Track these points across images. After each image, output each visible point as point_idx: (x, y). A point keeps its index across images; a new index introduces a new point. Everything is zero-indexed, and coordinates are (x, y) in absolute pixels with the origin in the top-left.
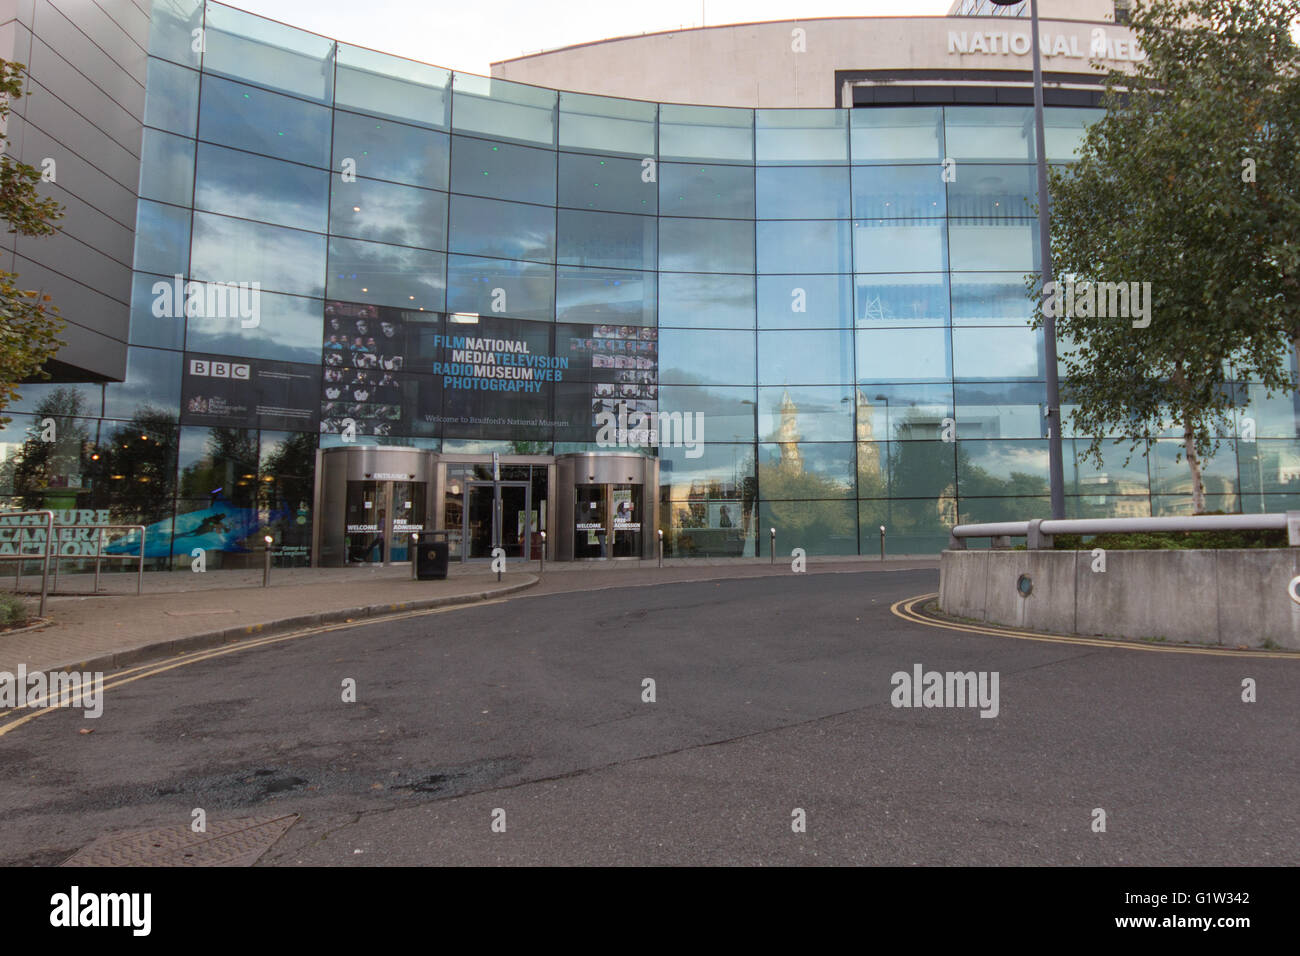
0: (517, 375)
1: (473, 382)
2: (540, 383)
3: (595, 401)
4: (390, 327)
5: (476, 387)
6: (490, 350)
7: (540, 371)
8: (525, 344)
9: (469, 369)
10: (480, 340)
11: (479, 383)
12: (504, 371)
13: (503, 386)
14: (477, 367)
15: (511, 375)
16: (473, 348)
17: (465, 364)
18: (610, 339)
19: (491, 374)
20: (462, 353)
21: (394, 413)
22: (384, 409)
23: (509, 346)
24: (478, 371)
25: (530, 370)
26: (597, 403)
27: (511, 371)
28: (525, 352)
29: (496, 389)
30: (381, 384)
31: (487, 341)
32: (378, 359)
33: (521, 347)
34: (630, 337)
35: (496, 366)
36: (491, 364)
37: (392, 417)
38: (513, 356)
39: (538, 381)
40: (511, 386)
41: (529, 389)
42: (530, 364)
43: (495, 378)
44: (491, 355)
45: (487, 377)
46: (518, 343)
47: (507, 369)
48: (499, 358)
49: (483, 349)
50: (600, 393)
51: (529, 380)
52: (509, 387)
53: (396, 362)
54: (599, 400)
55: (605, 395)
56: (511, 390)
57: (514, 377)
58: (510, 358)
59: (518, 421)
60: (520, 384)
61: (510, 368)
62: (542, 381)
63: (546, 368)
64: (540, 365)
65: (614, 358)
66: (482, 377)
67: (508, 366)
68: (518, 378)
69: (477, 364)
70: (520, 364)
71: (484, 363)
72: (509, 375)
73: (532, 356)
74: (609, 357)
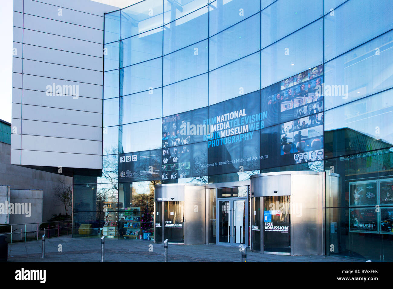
0: (240, 131)
1: (220, 141)
5: (221, 144)
6: (228, 120)
7: (252, 125)
8: (244, 110)
9: (218, 134)
10: (223, 116)
11: (223, 141)
12: (234, 131)
13: (234, 140)
14: (222, 132)
16: (219, 121)
17: (217, 132)
18: (290, 88)
19: (228, 134)
20: (215, 126)
22: (184, 164)
23: (236, 114)
24: (222, 134)
25: (247, 126)
26: (283, 137)
28: (244, 115)
29: (231, 142)
31: (226, 115)
33: (243, 113)
34: (303, 81)
35: (230, 128)
36: (228, 128)
38: (238, 120)
39: (252, 131)
41: (247, 138)
42: (247, 123)
43: (230, 136)
44: (228, 122)
45: (226, 137)
46: (241, 111)
47: (235, 128)
48: (231, 123)
49: (224, 121)
51: (246, 132)
52: (237, 140)
53: (188, 140)
54: (284, 135)
55: (288, 131)
57: (239, 133)
58: (237, 122)
59: (241, 159)
60: (242, 136)
61: (237, 128)
62: (254, 131)
63: (256, 122)
64: (252, 121)
65: (294, 101)
66: (224, 137)
67: (236, 127)
68: (241, 133)
69: (221, 130)
70: (242, 124)
71: (225, 128)
72: (236, 132)
73: (248, 117)
74: (291, 101)
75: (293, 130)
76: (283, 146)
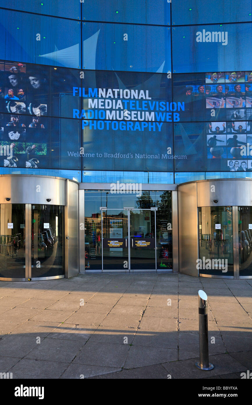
0: (141, 118)
1: (105, 124)
2: (162, 123)
3: (209, 137)
4: (36, 80)
5: (108, 129)
6: (119, 98)
7: (160, 114)
8: (147, 92)
9: (102, 113)
10: (110, 90)
11: (110, 124)
12: (130, 115)
13: (130, 126)
14: (108, 112)
15: (137, 117)
16: (104, 96)
17: (98, 109)
18: (220, 84)
19: (120, 117)
20: (96, 100)
21: (42, 150)
22: (33, 147)
23: (134, 94)
24: (109, 115)
25: (153, 114)
26: (211, 138)
27: (137, 114)
28: (148, 98)
29: (125, 129)
30: (30, 126)
31: (116, 91)
32: (27, 106)
33: (145, 95)
35: (124, 110)
36: (119, 109)
37: (40, 153)
38: (138, 102)
39: (160, 122)
40: (137, 126)
41: (152, 128)
42: (152, 108)
43: (124, 120)
44: (119, 102)
45: (117, 120)
46: (142, 92)
47: (133, 112)
48: (126, 104)
49: (112, 97)
50: (214, 129)
51: (152, 121)
52: (136, 128)
53: (42, 109)
54: (212, 136)
55: (218, 132)
56: (137, 130)
57: (140, 119)
58: (135, 103)
59: (144, 155)
60: (145, 125)
61: (136, 112)
62: (163, 122)
63: (166, 111)
64: (161, 109)
65: (225, 100)
66: (113, 120)
67: (134, 110)
68: (143, 120)
69: (108, 109)
70: (144, 109)
71: (114, 108)
72: (135, 118)
73: (154, 102)
74: (221, 99)
75: (225, 132)
76: (211, 149)
